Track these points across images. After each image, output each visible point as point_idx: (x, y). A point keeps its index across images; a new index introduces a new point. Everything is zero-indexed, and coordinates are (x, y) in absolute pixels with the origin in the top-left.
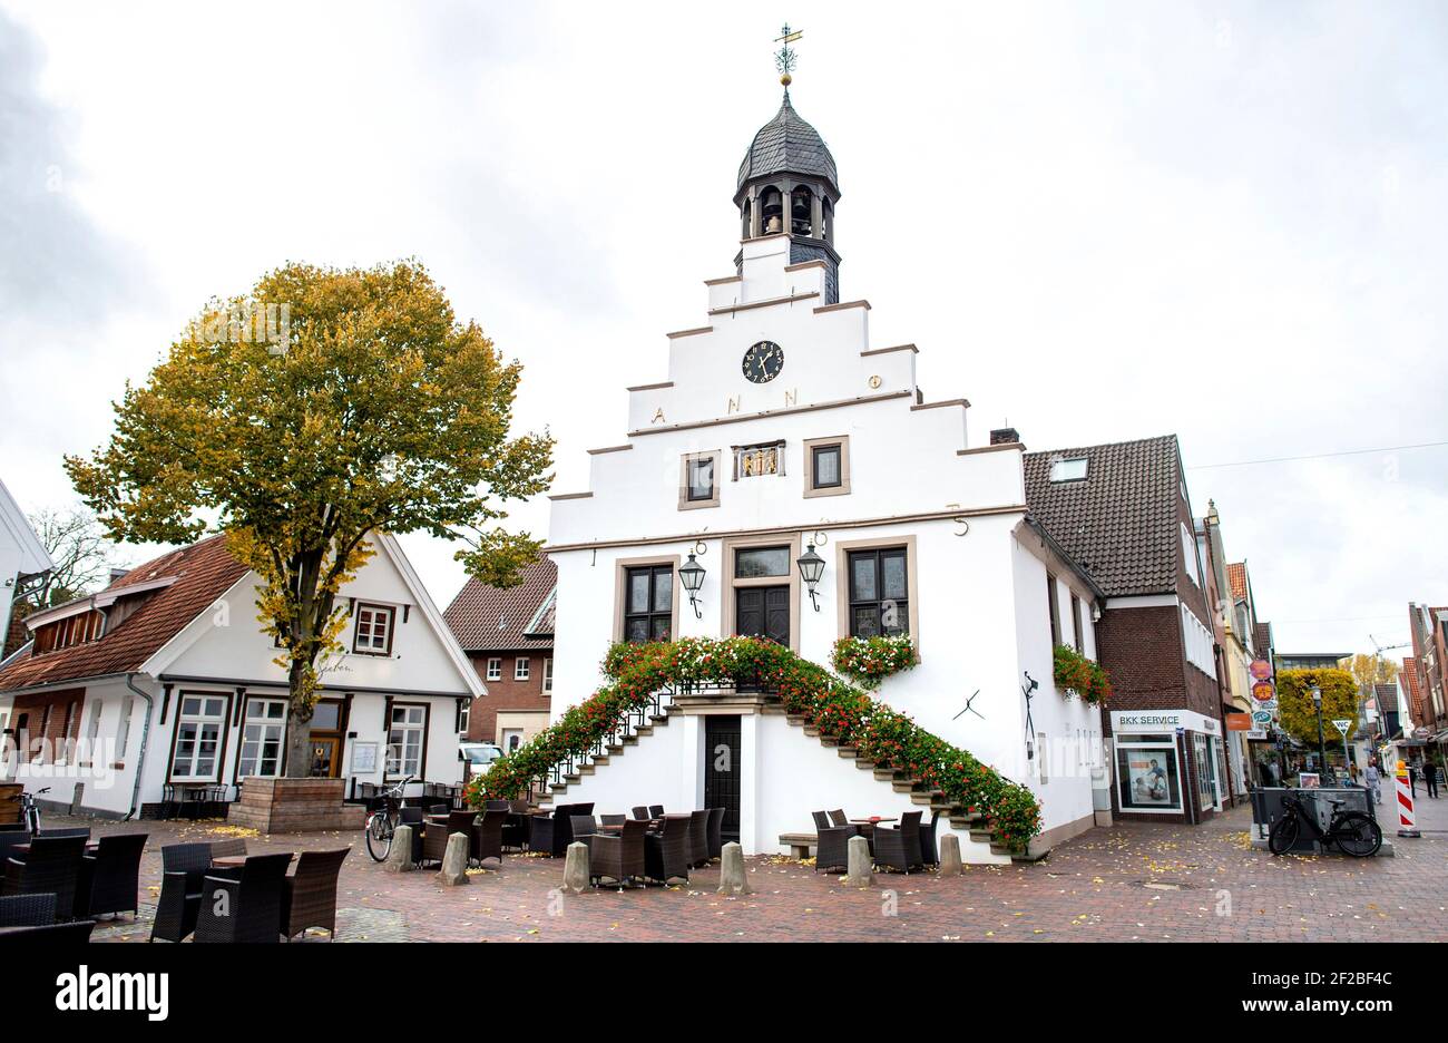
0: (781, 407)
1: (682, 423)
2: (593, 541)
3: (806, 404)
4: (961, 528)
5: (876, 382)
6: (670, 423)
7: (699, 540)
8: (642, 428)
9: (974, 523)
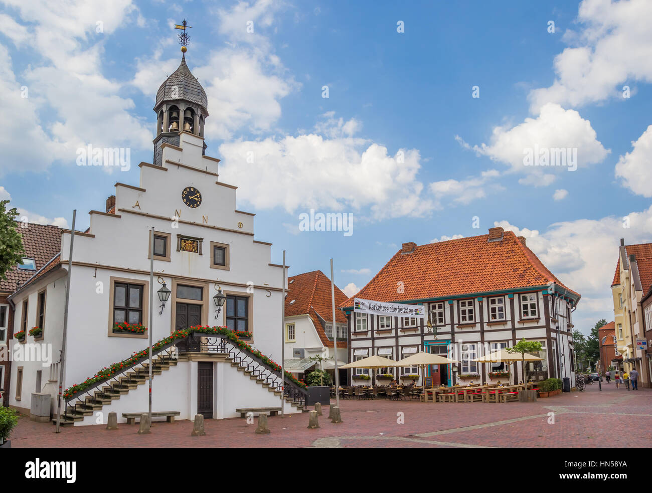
0: (200, 222)
1: (150, 213)
2: (96, 263)
3: (212, 225)
4: (268, 294)
5: (240, 225)
6: (143, 211)
7: (159, 276)
8: (127, 208)
9: (273, 293)
